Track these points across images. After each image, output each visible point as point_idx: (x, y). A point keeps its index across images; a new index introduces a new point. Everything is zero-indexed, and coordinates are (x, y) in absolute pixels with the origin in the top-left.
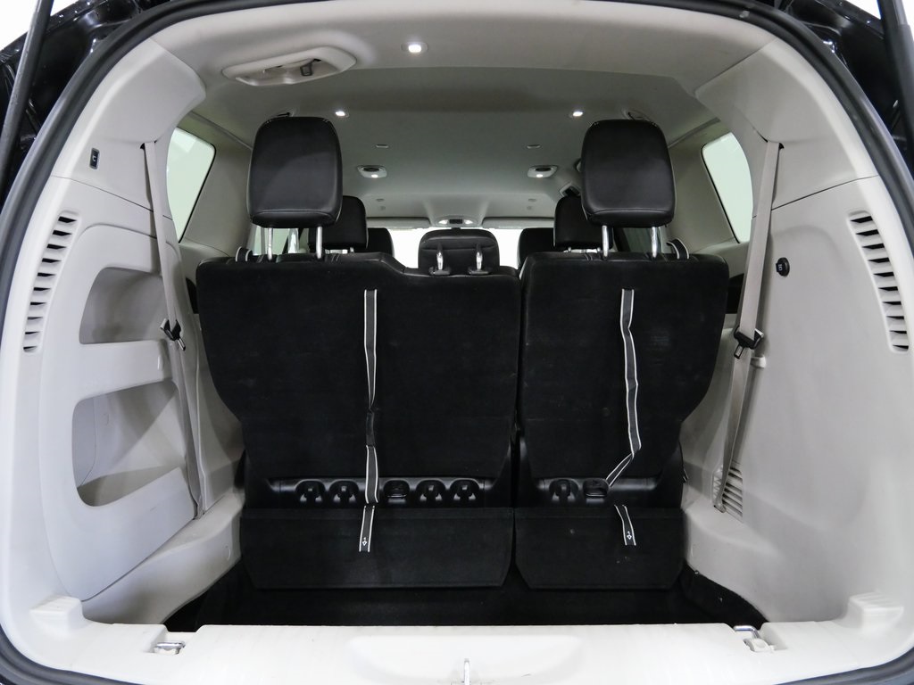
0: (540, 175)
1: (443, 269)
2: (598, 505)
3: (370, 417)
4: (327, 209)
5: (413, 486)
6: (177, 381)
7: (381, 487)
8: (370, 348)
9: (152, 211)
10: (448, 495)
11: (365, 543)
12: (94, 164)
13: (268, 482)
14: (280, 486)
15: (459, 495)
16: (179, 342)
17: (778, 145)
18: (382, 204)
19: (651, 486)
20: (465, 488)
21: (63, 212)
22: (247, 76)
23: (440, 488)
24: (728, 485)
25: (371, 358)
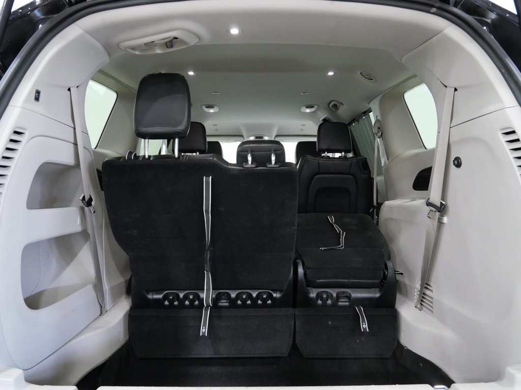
0: (308, 111)
1: (252, 164)
2: (345, 307)
3: (207, 253)
4: (180, 128)
5: (233, 295)
6: (90, 231)
7: (214, 296)
8: (207, 211)
9: (74, 128)
10: (254, 300)
11: (204, 330)
12: (37, 99)
13: (145, 292)
14: (153, 295)
15: (261, 301)
16: (91, 208)
17: (454, 89)
18: (216, 127)
19: (378, 295)
20: (265, 296)
21: (15, 128)
22: (133, 48)
23: (250, 296)
24: (424, 294)
25: (208, 218)
